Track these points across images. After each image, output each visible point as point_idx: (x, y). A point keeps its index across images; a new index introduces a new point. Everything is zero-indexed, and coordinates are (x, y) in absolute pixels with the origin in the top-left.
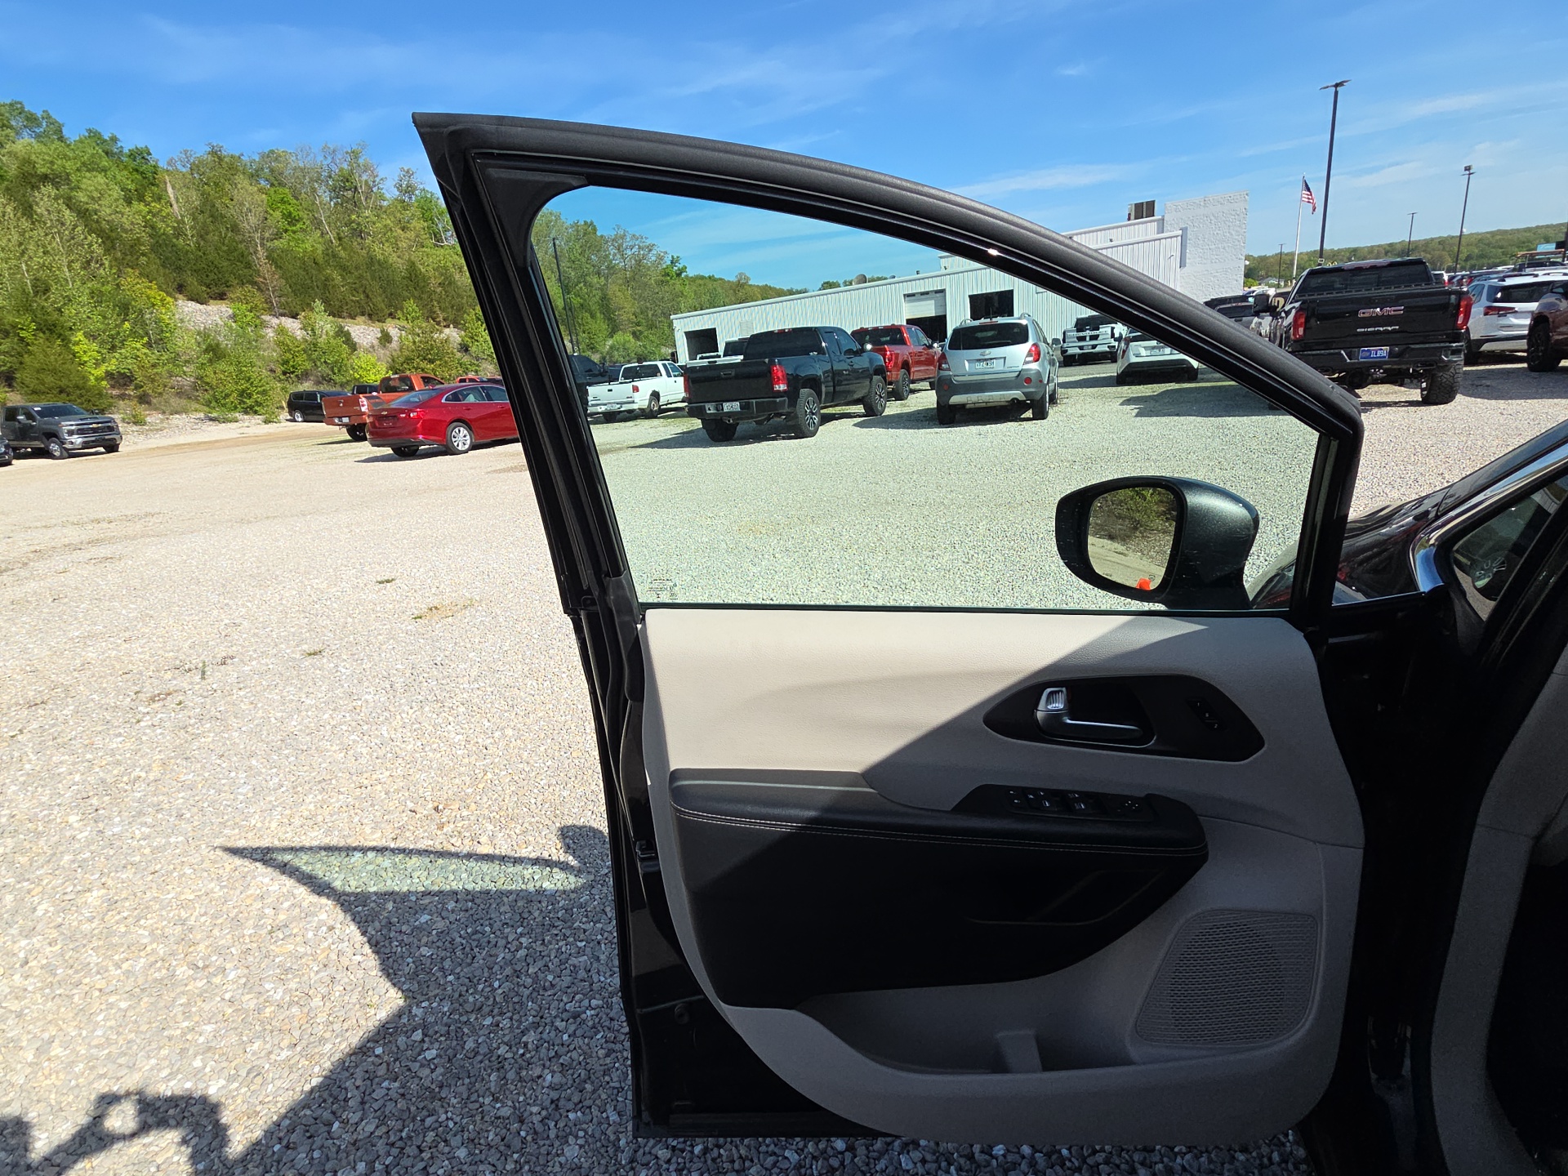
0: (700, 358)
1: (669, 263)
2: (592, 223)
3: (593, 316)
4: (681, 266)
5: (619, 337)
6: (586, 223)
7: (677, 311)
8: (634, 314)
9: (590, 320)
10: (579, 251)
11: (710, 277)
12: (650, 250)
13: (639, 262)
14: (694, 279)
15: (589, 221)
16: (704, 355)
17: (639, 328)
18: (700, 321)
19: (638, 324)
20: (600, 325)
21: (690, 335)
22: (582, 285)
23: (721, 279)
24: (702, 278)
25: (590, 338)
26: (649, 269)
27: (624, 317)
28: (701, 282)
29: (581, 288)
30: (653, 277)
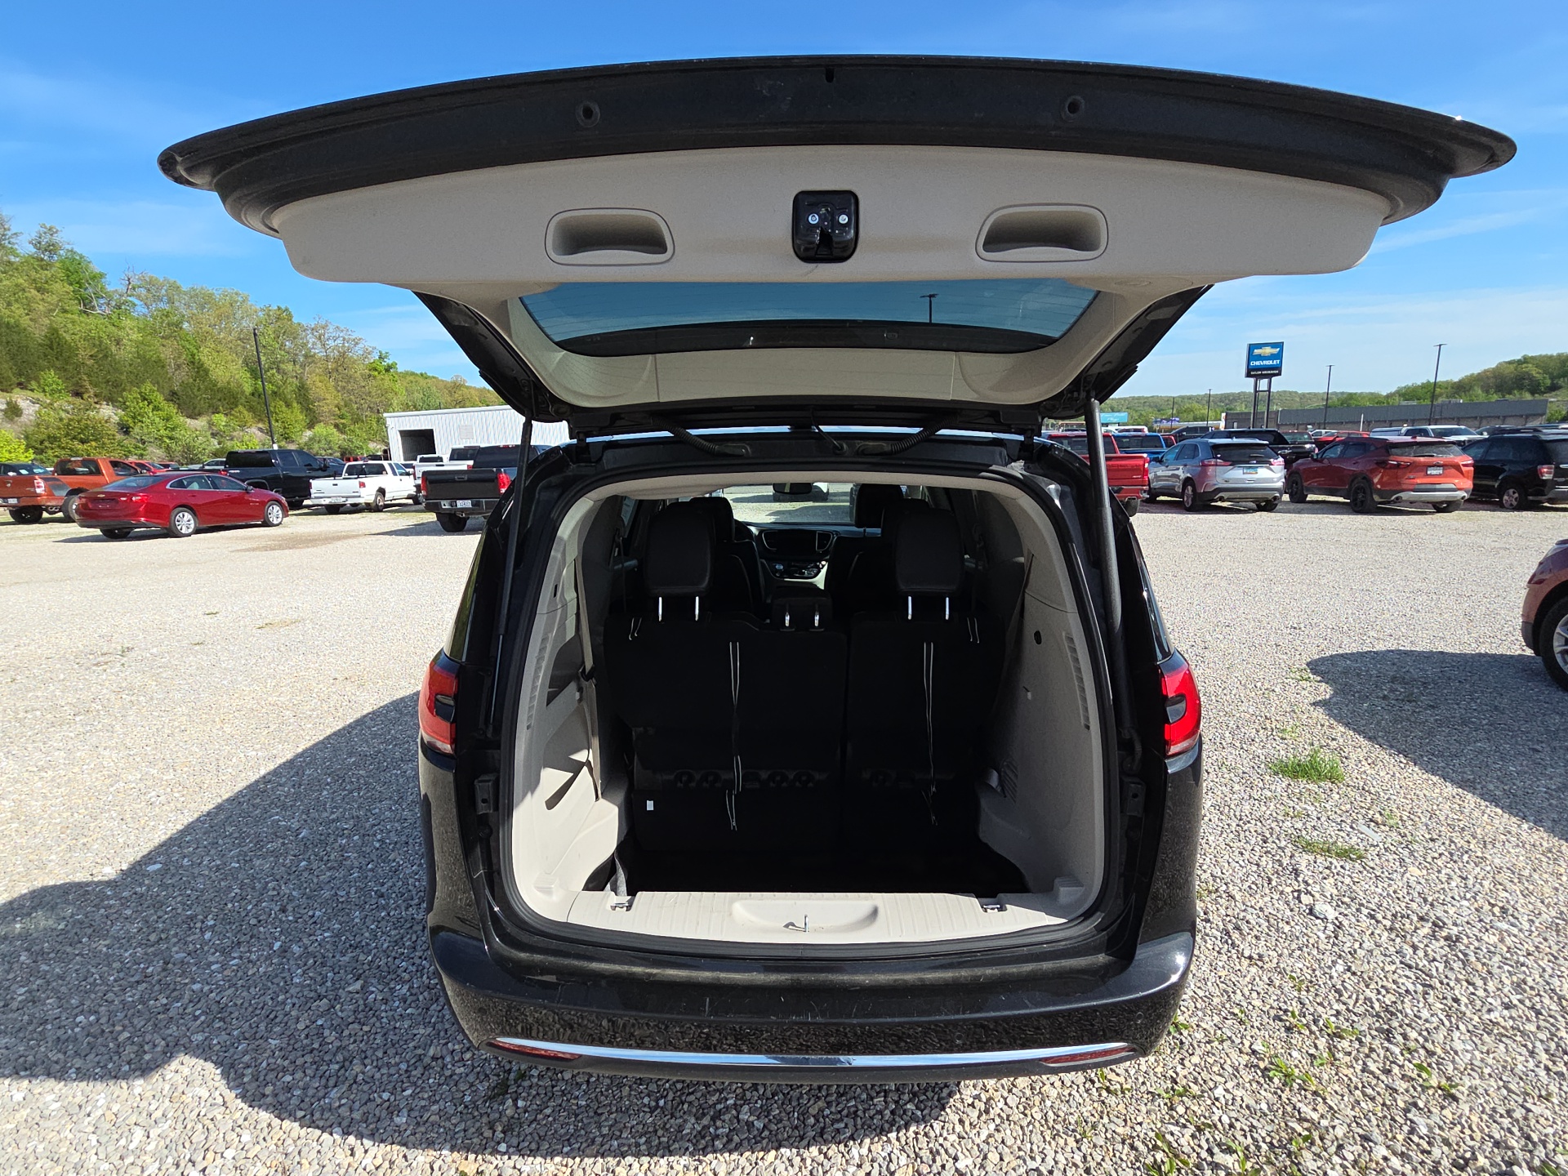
0: (422, 460)
1: (377, 357)
2: (287, 310)
3: (288, 405)
4: (390, 362)
5: (319, 429)
6: (279, 308)
7: (388, 407)
8: (337, 406)
9: (284, 408)
10: (272, 336)
11: (422, 374)
12: (357, 343)
13: (343, 355)
14: (404, 375)
15: (283, 308)
16: (425, 456)
17: (343, 421)
18: (418, 421)
19: (342, 417)
20: (297, 415)
21: (406, 435)
22: (275, 371)
23: (434, 377)
24: (413, 374)
25: (285, 428)
26: (354, 362)
27: (325, 409)
28: (412, 378)
29: (273, 375)
30: (360, 370)
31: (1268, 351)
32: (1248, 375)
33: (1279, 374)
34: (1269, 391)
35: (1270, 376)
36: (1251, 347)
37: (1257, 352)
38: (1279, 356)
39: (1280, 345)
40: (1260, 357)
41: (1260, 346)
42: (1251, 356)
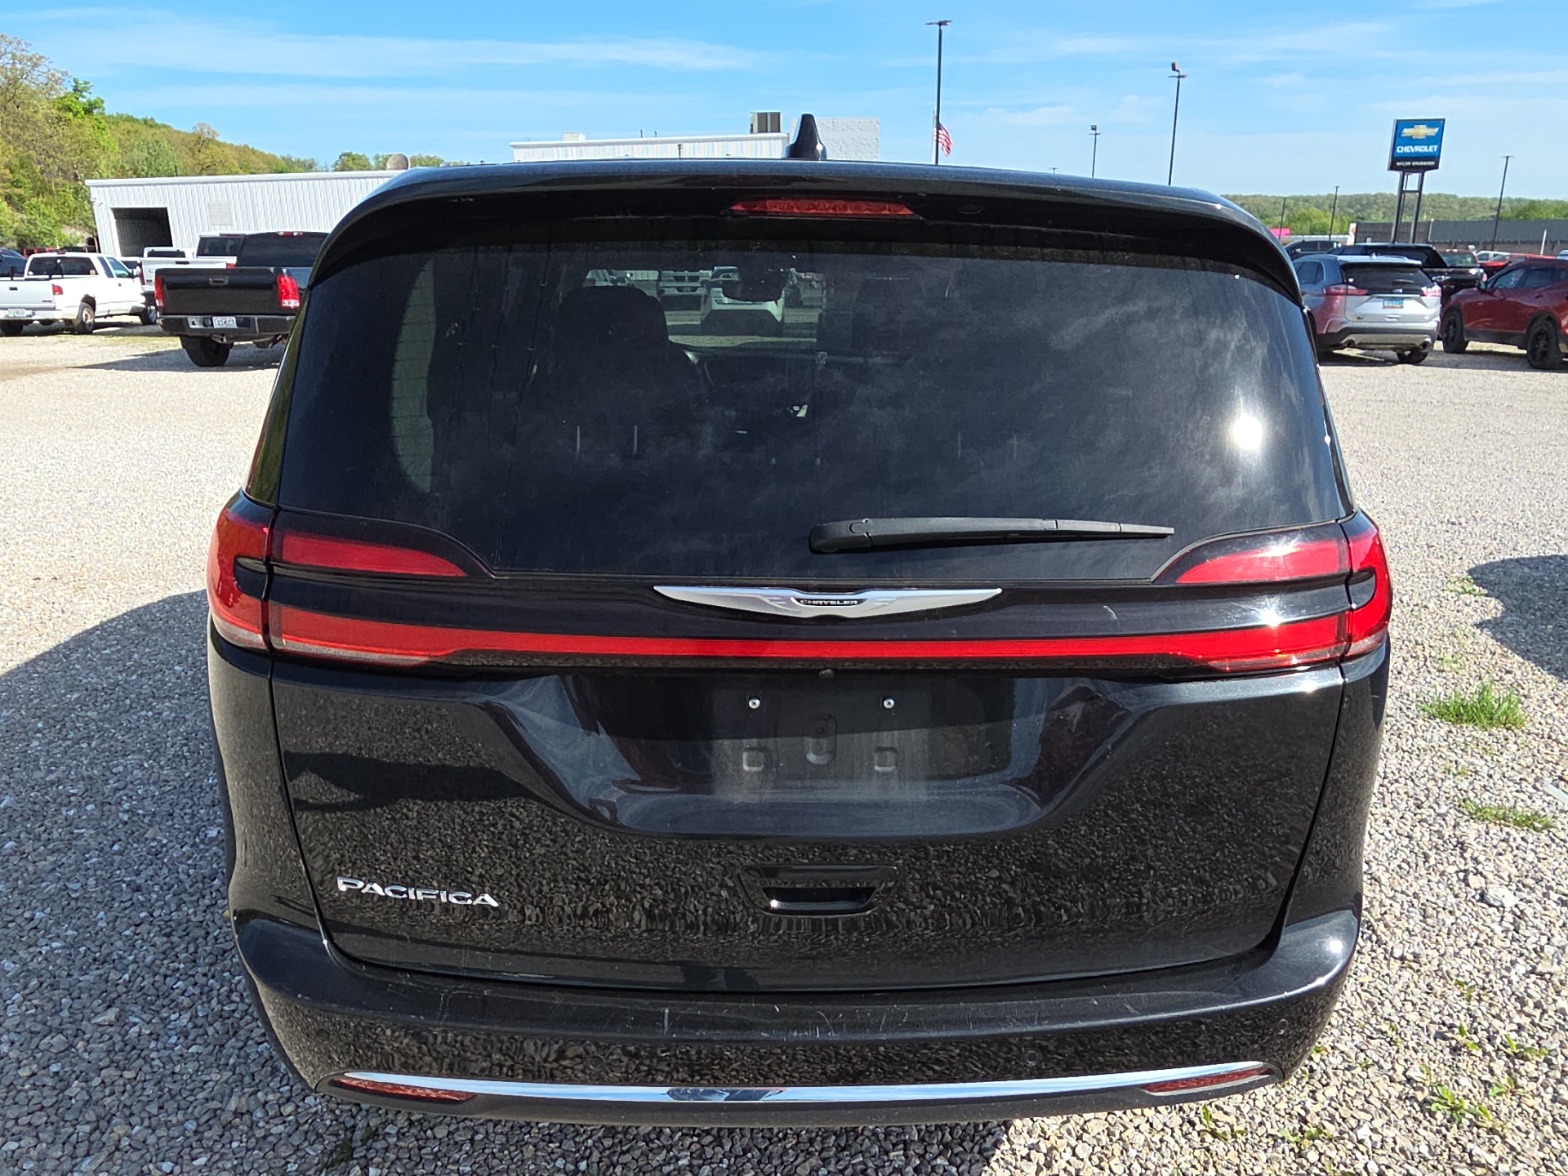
0: (151, 254)
1: (71, 90)
4: (93, 98)
7: (92, 171)
8: (8, 166)
11: (145, 121)
12: (36, 65)
13: (13, 82)
14: (115, 121)
16: (157, 249)
17: (18, 191)
18: (142, 195)
19: (16, 184)
21: (126, 217)
23: (165, 126)
24: (130, 119)
26: (33, 95)
28: (128, 126)
30: (44, 108)
31: (1422, 131)
32: (1393, 167)
33: (1436, 167)
34: (1420, 191)
35: (1422, 170)
36: (1400, 125)
37: (1407, 132)
38: (1437, 140)
39: (1439, 123)
40: (1411, 141)
41: (1411, 123)
42: (1398, 139)
